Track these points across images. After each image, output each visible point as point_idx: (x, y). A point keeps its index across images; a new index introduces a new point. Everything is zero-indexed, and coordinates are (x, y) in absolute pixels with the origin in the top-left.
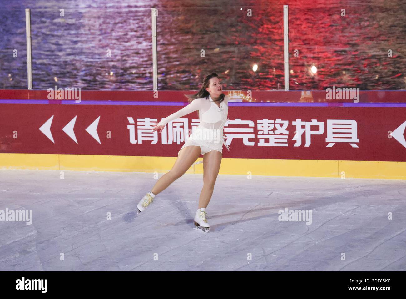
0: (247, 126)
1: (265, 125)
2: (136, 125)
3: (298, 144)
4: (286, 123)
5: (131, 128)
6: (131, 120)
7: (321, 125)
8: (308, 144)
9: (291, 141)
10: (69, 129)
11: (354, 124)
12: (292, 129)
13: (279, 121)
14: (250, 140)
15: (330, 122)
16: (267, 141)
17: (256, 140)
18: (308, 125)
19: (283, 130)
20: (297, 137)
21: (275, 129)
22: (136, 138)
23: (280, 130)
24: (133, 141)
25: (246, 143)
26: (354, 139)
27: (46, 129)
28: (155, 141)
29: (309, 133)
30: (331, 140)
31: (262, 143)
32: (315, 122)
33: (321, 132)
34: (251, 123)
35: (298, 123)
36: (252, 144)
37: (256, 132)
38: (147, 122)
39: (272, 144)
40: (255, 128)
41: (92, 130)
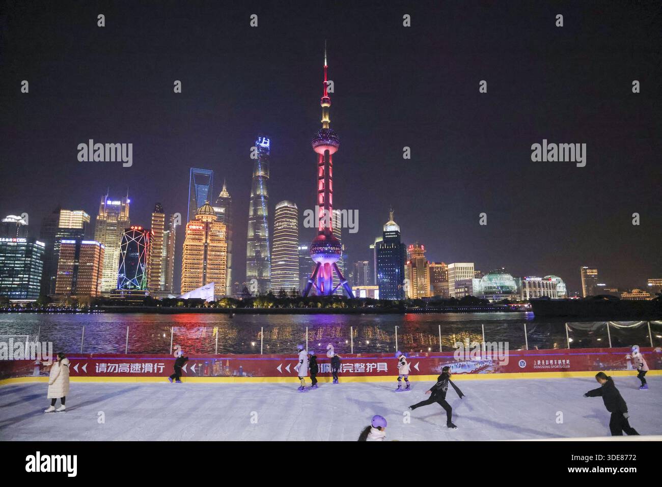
1: (357, 365)
3: (368, 371)
4: (364, 364)
7: (376, 364)
8: (371, 371)
9: (366, 370)
10: (288, 368)
11: (386, 364)
12: (366, 367)
13: (362, 364)
15: (378, 364)
16: (358, 370)
17: (354, 370)
18: (371, 365)
19: (363, 367)
20: (368, 369)
21: (360, 366)
23: (362, 367)
25: (351, 371)
26: (386, 369)
27: (279, 368)
29: (372, 368)
30: (379, 369)
31: (356, 371)
32: (373, 364)
33: (376, 367)
34: (352, 365)
35: (368, 364)
37: (354, 368)
39: (359, 371)
40: (354, 366)
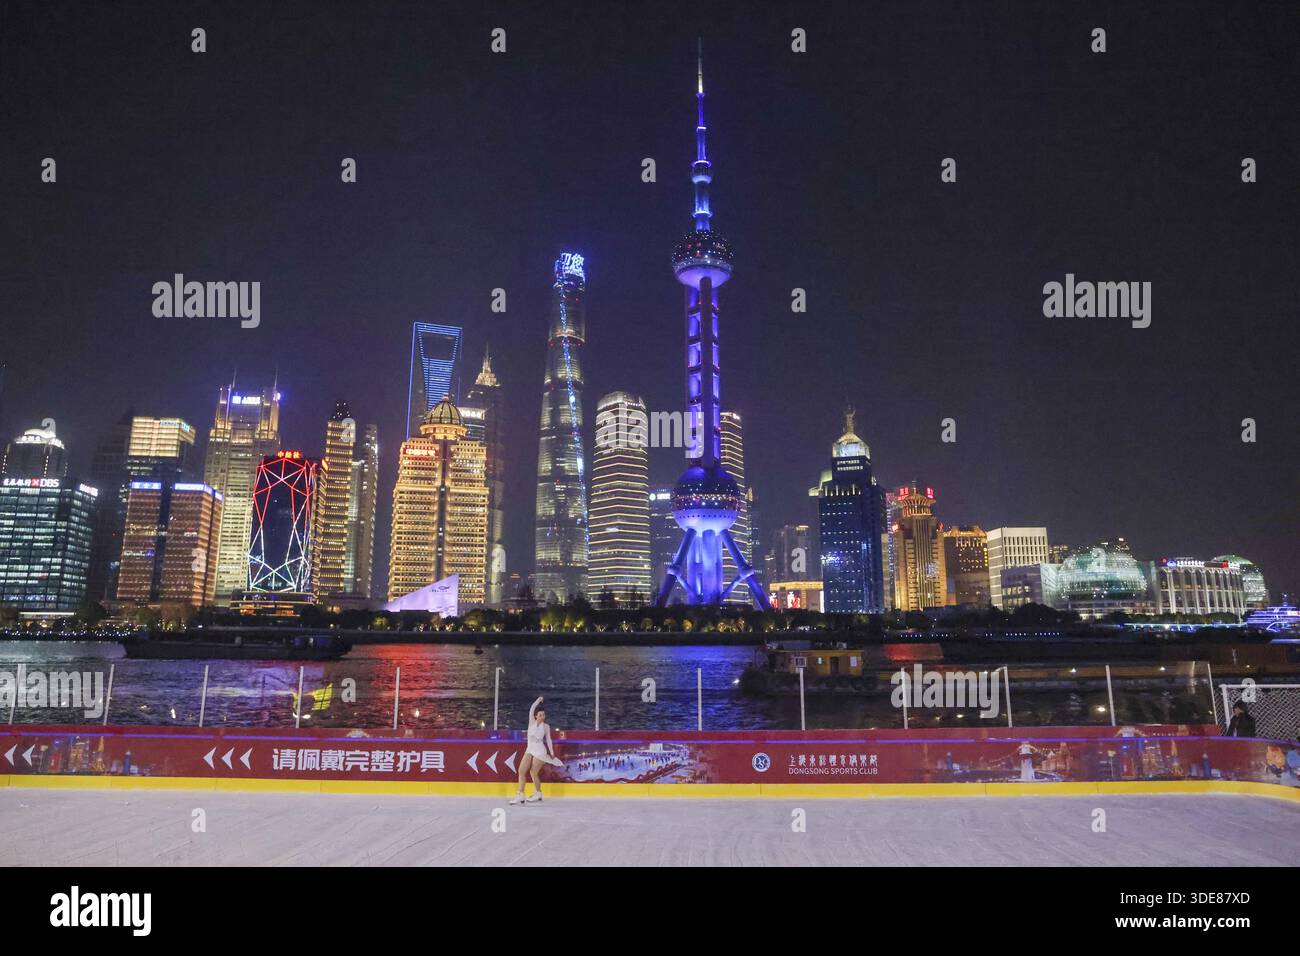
0: (364, 756)
1: (377, 755)
2: (279, 755)
3: (400, 770)
4: (393, 754)
5: (275, 757)
6: (276, 751)
7: (418, 755)
8: (407, 770)
9: (395, 768)
10: (227, 758)
11: (441, 754)
12: (397, 759)
13: (387, 752)
14: (365, 766)
15: (425, 753)
16: (378, 767)
17: (370, 767)
18: (409, 755)
20: (400, 765)
21: (384, 758)
22: (279, 765)
23: (388, 759)
24: (276, 767)
25: (363, 769)
26: (441, 766)
27: (209, 758)
28: (293, 768)
29: (409, 761)
30: (425, 766)
31: (374, 769)
32: (414, 753)
33: (418, 760)
34: (367, 754)
35: (401, 754)
36: (367, 769)
37: (370, 760)
38: (288, 753)
39: (381, 769)
40: (370, 757)
41: (245, 759)
